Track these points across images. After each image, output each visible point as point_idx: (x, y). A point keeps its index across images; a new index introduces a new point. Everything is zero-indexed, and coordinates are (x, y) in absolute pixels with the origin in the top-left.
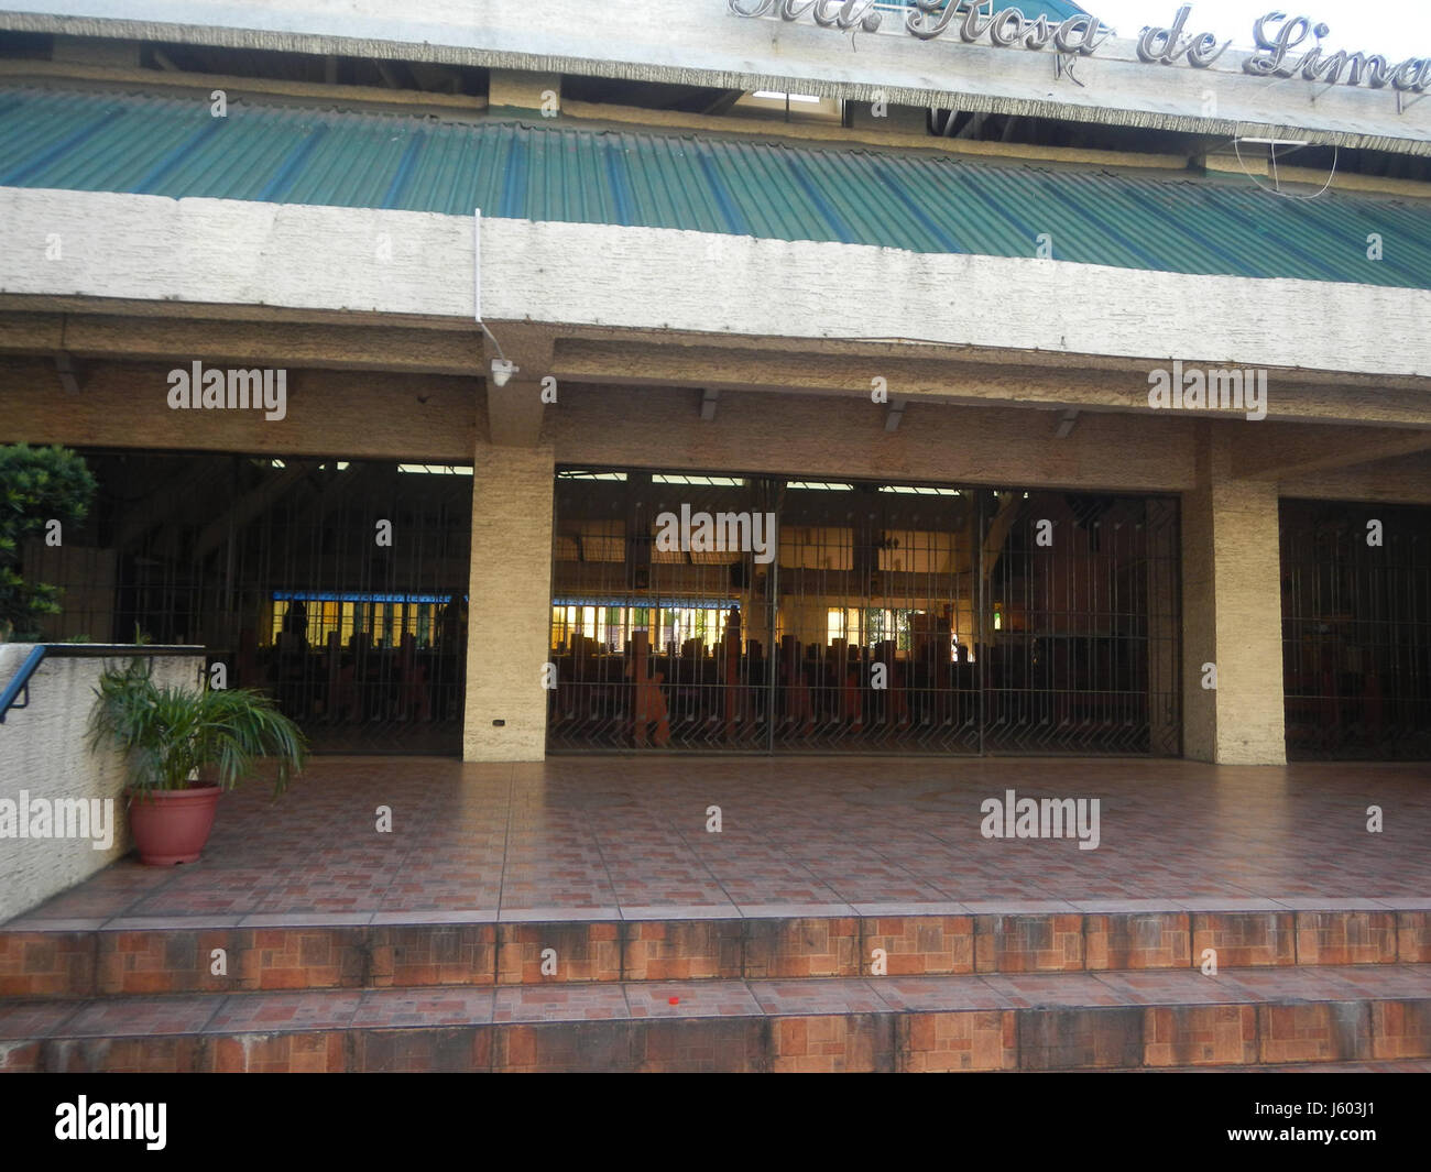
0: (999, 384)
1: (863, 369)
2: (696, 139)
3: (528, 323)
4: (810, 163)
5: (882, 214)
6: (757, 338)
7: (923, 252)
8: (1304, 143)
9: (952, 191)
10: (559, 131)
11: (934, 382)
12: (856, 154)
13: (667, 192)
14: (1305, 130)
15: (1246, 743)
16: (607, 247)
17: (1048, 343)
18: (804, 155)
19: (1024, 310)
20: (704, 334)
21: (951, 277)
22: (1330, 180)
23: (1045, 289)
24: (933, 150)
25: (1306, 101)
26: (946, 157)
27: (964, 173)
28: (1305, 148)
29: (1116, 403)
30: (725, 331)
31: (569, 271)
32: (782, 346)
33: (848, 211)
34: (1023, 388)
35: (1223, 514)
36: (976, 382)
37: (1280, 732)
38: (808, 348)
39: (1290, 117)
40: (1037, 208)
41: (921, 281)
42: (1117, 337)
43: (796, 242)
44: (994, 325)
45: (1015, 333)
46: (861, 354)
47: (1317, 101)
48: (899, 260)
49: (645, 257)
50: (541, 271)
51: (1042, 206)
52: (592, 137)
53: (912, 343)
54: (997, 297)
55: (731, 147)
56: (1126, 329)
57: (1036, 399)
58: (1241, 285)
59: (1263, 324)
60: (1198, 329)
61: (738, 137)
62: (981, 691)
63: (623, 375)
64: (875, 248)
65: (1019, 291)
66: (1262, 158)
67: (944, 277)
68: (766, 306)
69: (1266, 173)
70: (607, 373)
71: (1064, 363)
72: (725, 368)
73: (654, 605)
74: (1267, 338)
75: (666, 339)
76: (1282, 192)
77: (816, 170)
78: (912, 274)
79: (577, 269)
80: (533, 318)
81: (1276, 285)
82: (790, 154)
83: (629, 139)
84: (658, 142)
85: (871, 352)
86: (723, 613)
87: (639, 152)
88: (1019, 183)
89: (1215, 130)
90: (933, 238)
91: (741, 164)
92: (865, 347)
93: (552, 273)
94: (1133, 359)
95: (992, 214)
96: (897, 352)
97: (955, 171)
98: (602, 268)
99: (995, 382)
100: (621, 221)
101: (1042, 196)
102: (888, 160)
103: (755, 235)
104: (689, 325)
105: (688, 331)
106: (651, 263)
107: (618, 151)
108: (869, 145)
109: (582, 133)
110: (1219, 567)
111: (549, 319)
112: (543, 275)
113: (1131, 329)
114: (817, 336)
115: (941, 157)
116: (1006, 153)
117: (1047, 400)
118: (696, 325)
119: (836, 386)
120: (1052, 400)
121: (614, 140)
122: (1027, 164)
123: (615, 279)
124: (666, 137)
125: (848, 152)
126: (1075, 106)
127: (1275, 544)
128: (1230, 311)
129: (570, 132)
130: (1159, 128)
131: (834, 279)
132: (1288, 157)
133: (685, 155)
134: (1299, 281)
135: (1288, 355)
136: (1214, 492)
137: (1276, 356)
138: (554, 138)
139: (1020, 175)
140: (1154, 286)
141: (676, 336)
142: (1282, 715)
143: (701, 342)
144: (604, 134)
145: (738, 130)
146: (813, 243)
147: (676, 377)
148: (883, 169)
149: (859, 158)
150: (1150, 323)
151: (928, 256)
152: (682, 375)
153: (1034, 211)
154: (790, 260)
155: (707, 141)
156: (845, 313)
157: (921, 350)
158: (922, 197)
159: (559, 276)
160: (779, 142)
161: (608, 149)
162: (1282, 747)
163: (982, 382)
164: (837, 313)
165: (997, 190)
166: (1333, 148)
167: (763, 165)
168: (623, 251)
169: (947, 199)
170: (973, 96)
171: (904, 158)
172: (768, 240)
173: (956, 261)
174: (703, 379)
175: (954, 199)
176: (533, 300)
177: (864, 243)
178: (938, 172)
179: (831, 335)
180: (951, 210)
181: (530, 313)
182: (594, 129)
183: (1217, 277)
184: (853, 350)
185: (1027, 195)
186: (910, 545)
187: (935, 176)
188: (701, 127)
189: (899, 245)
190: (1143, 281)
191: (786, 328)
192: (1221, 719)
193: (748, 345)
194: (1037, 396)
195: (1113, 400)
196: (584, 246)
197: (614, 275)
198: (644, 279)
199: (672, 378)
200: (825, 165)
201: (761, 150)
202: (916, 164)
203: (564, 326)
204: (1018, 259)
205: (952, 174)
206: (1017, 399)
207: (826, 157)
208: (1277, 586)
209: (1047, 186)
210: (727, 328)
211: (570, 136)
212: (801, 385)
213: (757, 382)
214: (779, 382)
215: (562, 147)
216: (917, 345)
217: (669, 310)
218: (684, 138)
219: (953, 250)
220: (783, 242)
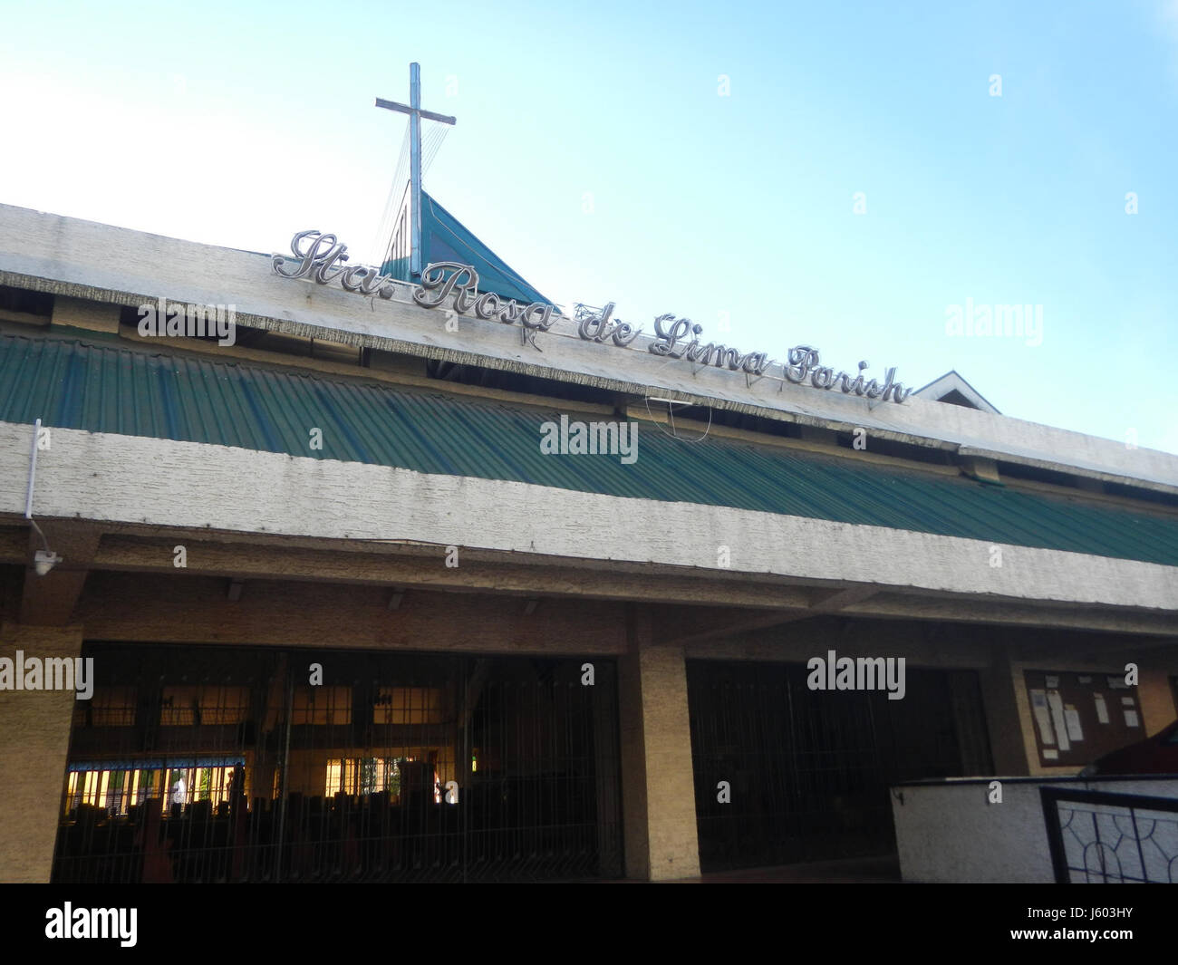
0: (484, 576)
1: (375, 562)
2: (238, 366)
3: (77, 520)
4: (334, 393)
5: (392, 437)
6: (288, 537)
7: (427, 473)
8: (690, 403)
9: (446, 421)
10: (116, 351)
11: (433, 573)
12: (372, 387)
13: (213, 410)
14: (690, 395)
15: (671, 861)
16: (160, 457)
17: (522, 546)
18: (330, 386)
19: (504, 521)
20: (242, 533)
21: (448, 493)
22: (708, 429)
23: (519, 504)
24: (432, 388)
25: (690, 374)
26: (441, 395)
27: (456, 409)
28: (690, 407)
29: (571, 591)
30: (261, 531)
31: (121, 476)
32: (310, 545)
33: (365, 433)
34: (502, 579)
35: (647, 673)
36: (466, 574)
37: (695, 849)
38: (332, 546)
39: (681, 385)
40: (510, 438)
41: (425, 495)
42: (571, 542)
43: (324, 461)
44: (482, 531)
45: (497, 538)
46: (375, 552)
47: (697, 374)
48: (408, 479)
49: (193, 467)
50: (95, 475)
51: (513, 437)
52: (146, 358)
53: (417, 544)
54: (484, 510)
55: (269, 376)
56: (578, 537)
57: (512, 588)
58: (656, 506)
59: (671, 535)
60: (627, 538)
61: (274, 368)
62: (465, 834)
63: (162, 565)
64: (389, 468)
65: (500, 506)
66: (662, 411)
67: (442, 493)
68: (298, 512)
69: (666, 422)
70: (148, 564)
71: (534, 561)
72: (257, 561)
73: (161, 766)
74: (674, 545)
75: (208, 537)
76: (678, 436)
77: (339, 398)
78: (418, 489)
79: (128, 475)
80: (83, 516)
81: (678, 507)
82: (318, 384)
83: (180, 362)
84: (206, 367)
85: (384, 550)
86: (229, 770)
87: (189, 373)
88: (497, 420)
89: (632, 391)
90: (435, 461)
91: (277, 390)
92: (380, 547)
93: (106, 478)
94: (583, 559)
95: (477, 443)
96: (405, 551)
97: (448, 406)
98: (154, 475)
99: (481, 574)
100: (171, 435)
101: (513, 429)
102: (396, 395)
103: (290, 454)
104: (229, 525)
105: (229, 531)
106: (199, 472)
107: (169, 372)
108: (383, 381)
109: (137, 354)
110: (646, 716)
111: (98, 517)
112: (95, 479)
113: (581, 537)
114: (340, 537)
115: (437, 394)
116: (486, 395)
117: (520, 589)
118: (236, 525)
119: (353, 577)
120: (524, 589)
121: (166, 362)
122: (501, 404)
123: (166, 485)
124: (213, 363)
125: (365, 386)
126: (537, 366)
127: (684, 696)
128: (648, 524)
129: (126, 352)
130: (595, 385)
131: (355, 491)
132: (680, 412)
133: (229, 379)
134: (693, 504)
135: (689, 557)
136: (641, 655)
137: (681, 558)
138: (111, 356)
139: (497, 412)
140: (597, 505)
141: (216, 534)
142: (695, 834)
143: (238, 539)
144: (157, 356)
145: (276, 362)
146: (339, 462)
147: (213, 568)
148: (394, 401)
149: (374, 391)
150: (594, 532)
151: (431, 476)
152: (219, 567)
153: (507, 440)
154: (319, 475)
155: (248, 369)
156: (365, 519)
157: (425, 550)
158: (424, 426)
159: (111, 480)
160: (309, 373)
161: (161, 369)
162: (697, 863)
163: (471, 574)
164: (357, 518)
165: (480, 423)
166: (708, 408)
167: (296, 392)
168: (174, 462)
169: (442, 428)
170: (463, 353)
171: (409, 394)
172: (302, 458)
173: (453, 481)
174: (237, 570)
175: (448, 428)
176: (85, 500)
177: (381, 464)
178: (435, 406)
179: (351, 537)
180: (448, 438)
181: (80, 511)
182: (148, 352)
183: (639, 500)
184: (369, 549)
185: (502, 428)
186: (407, 707)
187: (433, 409)
188: (243, 357)
189: (407, 465)
190: (589, 501)
191: (313, 529)
192: (653, 842)
193: (281, 543)
194: (513, 585)
195: (568, 589)
196: (138, 455)
197: (164, 481)
198: (191, 485)
199: (209, 568)
200: (347, 395)
201: (294, 379)
202: (418, 398)
203: (112, 524)
204: (498, 481)
205: (445, 408)
206: (497, 588)
207: (348, 389)
208: (688, 729)
209: (517, 422)
210: (263, 529)
211: (127, 356)
212: (322, 575)
213: (285, 573)
214: (305, 573)
215: (117, 364)
216: (421, 546)
217: (211, 512)
218: (228, 365)
219: (451, 472)
220: (314, 460)
